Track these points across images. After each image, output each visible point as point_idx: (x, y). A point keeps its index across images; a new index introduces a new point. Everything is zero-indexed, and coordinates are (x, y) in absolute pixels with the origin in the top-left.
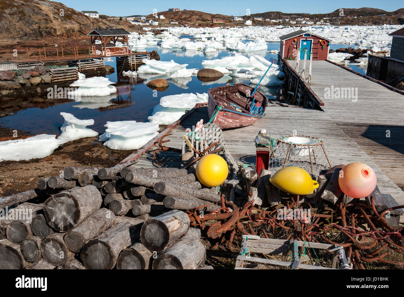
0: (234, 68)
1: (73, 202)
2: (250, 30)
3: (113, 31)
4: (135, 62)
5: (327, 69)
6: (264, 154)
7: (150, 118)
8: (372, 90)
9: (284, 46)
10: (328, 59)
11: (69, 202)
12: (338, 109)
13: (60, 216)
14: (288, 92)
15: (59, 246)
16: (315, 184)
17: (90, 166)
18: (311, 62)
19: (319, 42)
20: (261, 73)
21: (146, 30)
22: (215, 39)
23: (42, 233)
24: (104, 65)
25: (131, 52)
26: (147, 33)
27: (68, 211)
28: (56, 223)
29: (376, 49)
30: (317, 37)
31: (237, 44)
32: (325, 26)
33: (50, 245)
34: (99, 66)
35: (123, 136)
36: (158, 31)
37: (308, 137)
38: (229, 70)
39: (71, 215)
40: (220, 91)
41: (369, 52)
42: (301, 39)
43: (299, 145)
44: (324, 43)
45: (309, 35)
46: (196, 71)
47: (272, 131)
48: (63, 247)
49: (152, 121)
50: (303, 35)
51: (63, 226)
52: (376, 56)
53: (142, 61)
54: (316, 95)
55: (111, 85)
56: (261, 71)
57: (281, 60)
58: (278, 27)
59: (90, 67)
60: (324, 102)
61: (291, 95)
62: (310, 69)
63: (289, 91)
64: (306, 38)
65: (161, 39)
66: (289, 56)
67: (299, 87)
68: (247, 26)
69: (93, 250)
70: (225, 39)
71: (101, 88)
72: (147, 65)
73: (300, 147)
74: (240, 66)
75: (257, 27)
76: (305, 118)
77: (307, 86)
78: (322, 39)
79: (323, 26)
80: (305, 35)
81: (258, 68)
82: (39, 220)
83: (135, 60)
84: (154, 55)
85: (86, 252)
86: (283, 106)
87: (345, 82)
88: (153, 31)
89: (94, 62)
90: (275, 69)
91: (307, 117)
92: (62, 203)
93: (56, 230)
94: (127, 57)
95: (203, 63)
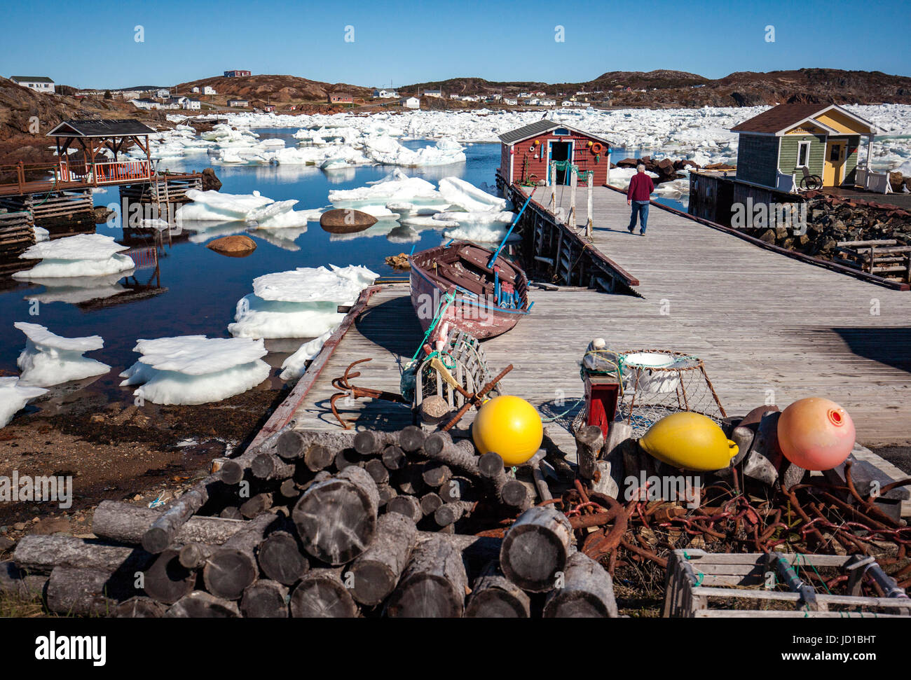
0: (404, 206)
1: (358, 499)
2: (419, 121)
3: (112, 125)
4: (168, 196)
5: (614, 206)
6: (607, 391)
7: (231, 326)
8: (721, 248)
9: (512, 156)
10: (607, 183)
11: (351, 501)
12: (670, 293)
13: (332, 531)
14: (537, 258)
15: (333, 594)
16: (732, 447)
17: (116, 445)
18: (590, 192)
19: (587, 146)
20: (469, 217)
21: (175, 121)
22: (343, 140)
23: (285, 572)
24: (93, 204)
25: (156, 173)
26: (178, 127)
27: (349, 519)
28: (324, 547)
29: (701, 160)
30: (582, 136)
31: (398, 151)
32: (581, 111)
33: (314, 594)
34: (80, 209)
35: (186, 371)
36: (205, 123)
37: (667, 352)
38: (394, 211)
39: (355, 527)
40: (426, 261)
41: (688, 167)
42: (549, 141)
43: (658, 370)
44: (599, 148)
45: (564, 131)
46: (316, 214)
47: (556, 344)
48: (342, 595)
49: (239, 333)
50: (552, 132)
51: (338, 552)
52: (706, 174)
53: (186, 194)
54: (615, 264)
55: (119, 252)
56: (465, 211)
57: (506, 188)
58: (479, 112)
59: (58, 212)
60: (636, 277)
61: (546, 264)
62: (590, 205)
63: (537, 255)
64: (560, 139)
65: (215, 141)
66: (524, 179)
67: (563, 246)
68: (409, 110)
69: (415, 596)
70: (366, 140)
71: (98, 260)
72: (200, 203)
73: (660, 374)
74: (415, 203)
75: (432, 112)
76: (611, 314)
77: (587, 244)
78: (594, 140)
79: (576, 110)
80: (557, 131)
81: (458, 204)
82: (278, 545)
83: (166, 191)
84: (210, 182)
85: (400, 602)
86: (545, 288)
87: (661, 233)
88: (192, 123)
89: (67, 198)
90: (498, 208)
91: (616, 311)
92: (335, 504)
93: (323, 561)
94: (148, 186)
95: (330, 197)
